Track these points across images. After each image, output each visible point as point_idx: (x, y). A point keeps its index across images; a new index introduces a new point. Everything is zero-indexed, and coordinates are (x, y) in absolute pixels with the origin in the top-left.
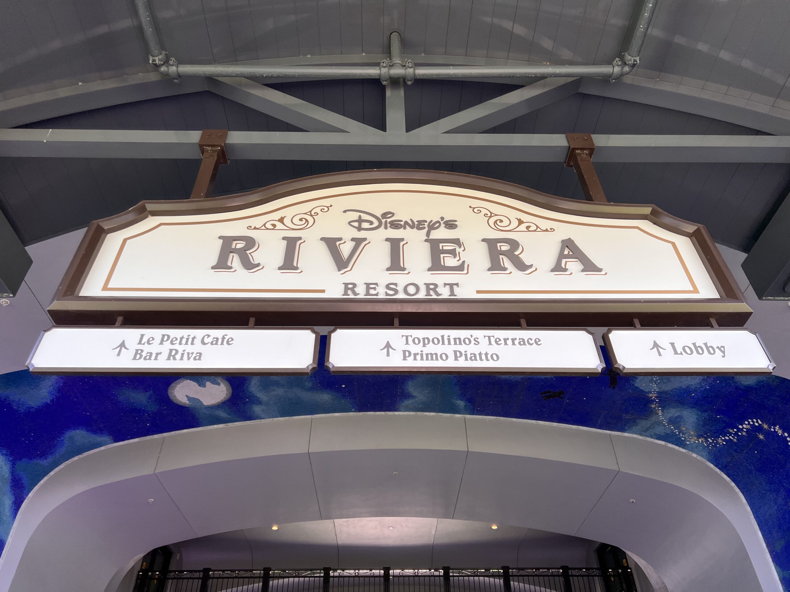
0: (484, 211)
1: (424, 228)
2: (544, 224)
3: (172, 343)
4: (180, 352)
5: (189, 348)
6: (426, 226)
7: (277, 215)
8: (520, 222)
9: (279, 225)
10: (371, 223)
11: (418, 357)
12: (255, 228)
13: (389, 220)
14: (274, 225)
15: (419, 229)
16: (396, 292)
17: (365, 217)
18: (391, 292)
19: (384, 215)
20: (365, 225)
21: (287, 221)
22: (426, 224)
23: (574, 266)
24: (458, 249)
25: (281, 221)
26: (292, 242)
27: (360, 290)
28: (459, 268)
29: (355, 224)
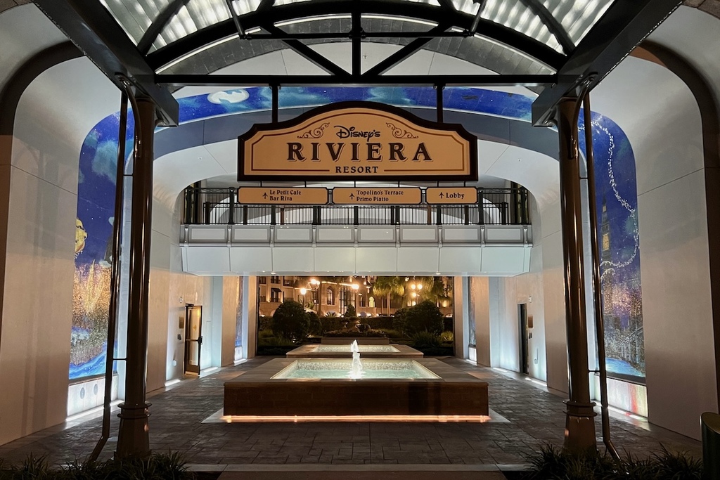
0: (392, 126)
2: (415, 134)
3: (281, 193)
4: (284, 197)
5: (287, 195)
6: (367, 135)
7: (307, 130)
8: (406, 132)
9: (310, 136)
10: (346, 134)
11: (362, 200)
12: (301, 138)
13: (352, 132)
14: (307, 136)
15: (365, 137)
16: (355, 171)
17: (344, 130)
19: (351, 129)
20: (343, 135)
21: (312, 132)
23: (421, 157)
24: (379, 149)
25: (310, 132)
26: (315, 145)
27: (342, 170)
28: (379, 159)
29: (339, 134)
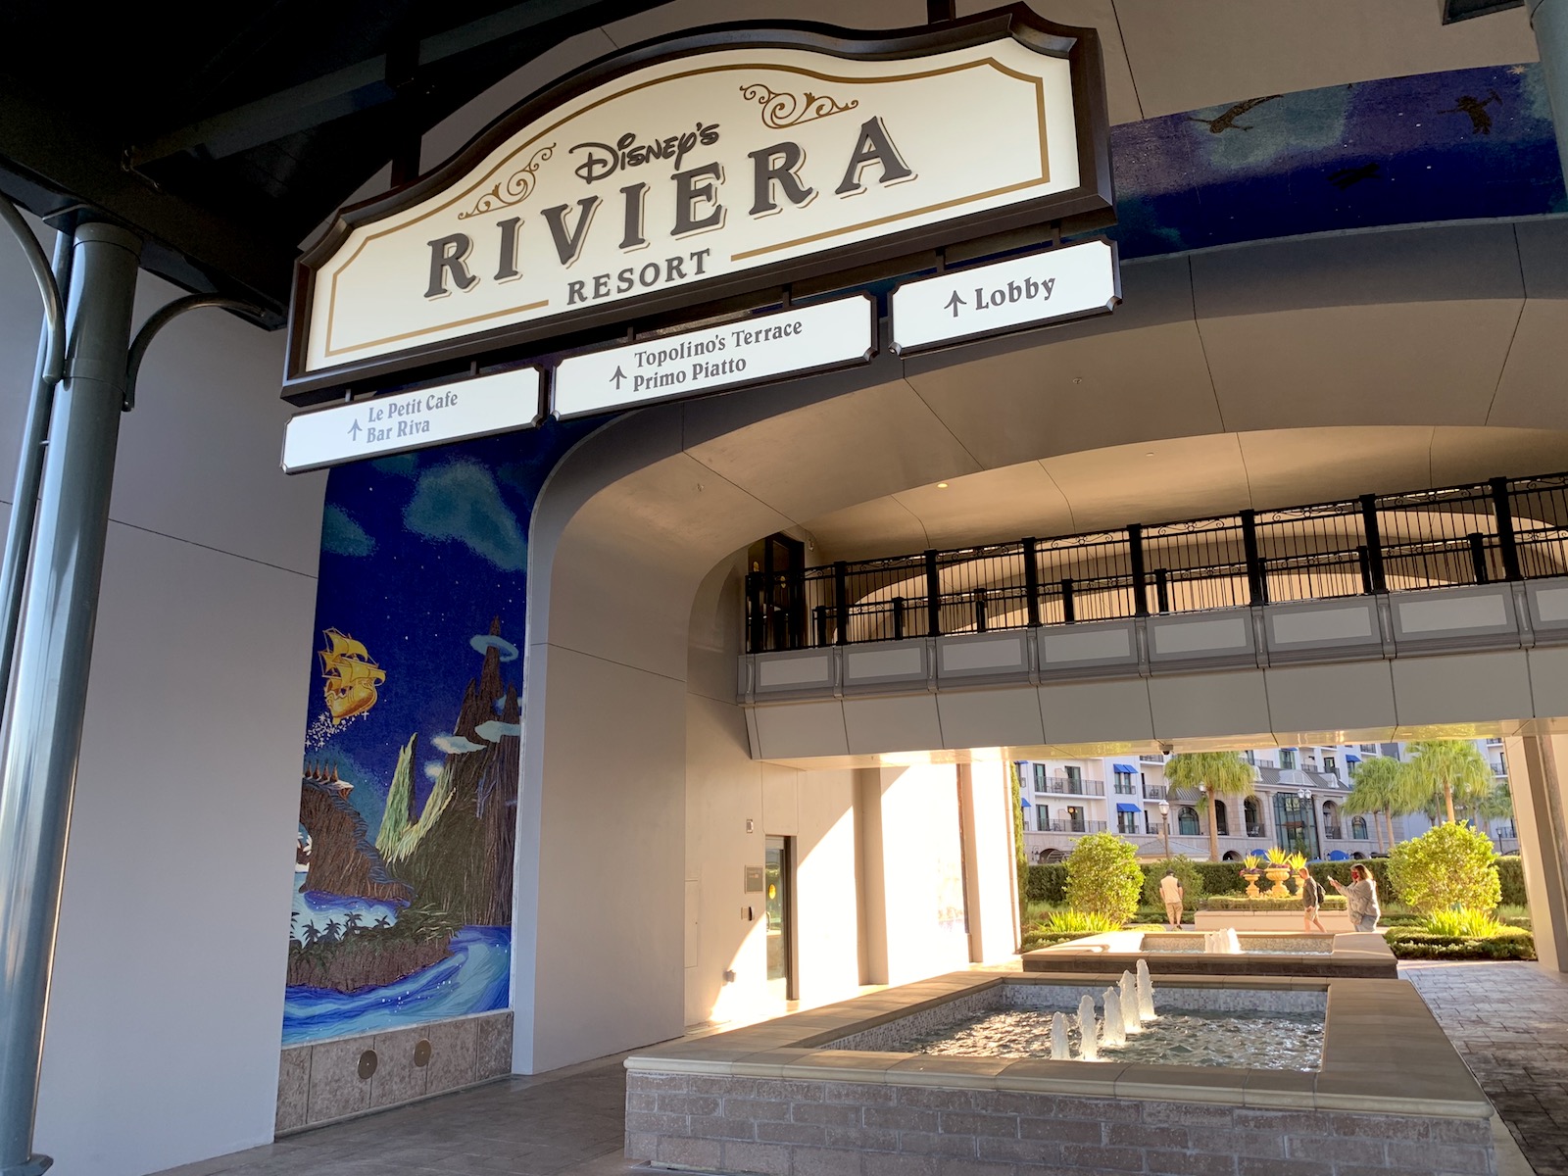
0: (761, 92)
1: (674, 152)
2: (843, 93)
3: (400, 415)
4: (409, 424)
5: (417, 417)
6: (676, 149)
7: (489, 186)
8: (811, 99)
9: (495, 202)
10: (604, 162)
11: (652, 383)
12: (468, 216)
13: (627, 151)
14: (488, 204)
15: (667, 156)
16: (631, 282)
17: (597, 154)
18: (624, 285)
19: (621, 144)
20: (598, 170)
21: (502, 192)
22: (676, 143)
23: (872, 171)
24: (715, 183)
25: (495, 193)
26: (509, 229)
27: (589, 290)
28: (714, 220)
29: (584, 172)
